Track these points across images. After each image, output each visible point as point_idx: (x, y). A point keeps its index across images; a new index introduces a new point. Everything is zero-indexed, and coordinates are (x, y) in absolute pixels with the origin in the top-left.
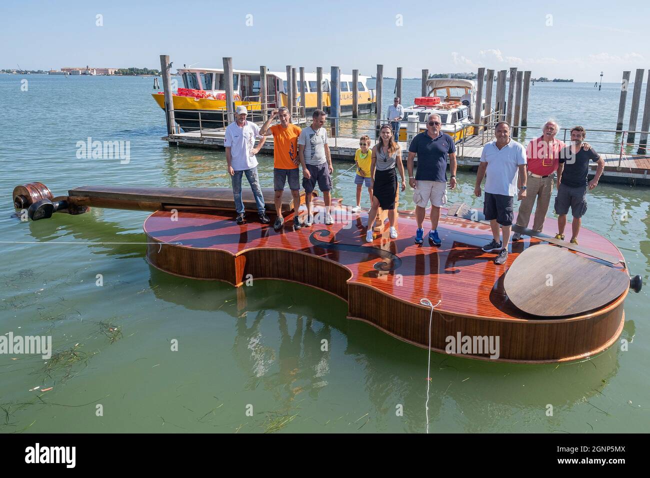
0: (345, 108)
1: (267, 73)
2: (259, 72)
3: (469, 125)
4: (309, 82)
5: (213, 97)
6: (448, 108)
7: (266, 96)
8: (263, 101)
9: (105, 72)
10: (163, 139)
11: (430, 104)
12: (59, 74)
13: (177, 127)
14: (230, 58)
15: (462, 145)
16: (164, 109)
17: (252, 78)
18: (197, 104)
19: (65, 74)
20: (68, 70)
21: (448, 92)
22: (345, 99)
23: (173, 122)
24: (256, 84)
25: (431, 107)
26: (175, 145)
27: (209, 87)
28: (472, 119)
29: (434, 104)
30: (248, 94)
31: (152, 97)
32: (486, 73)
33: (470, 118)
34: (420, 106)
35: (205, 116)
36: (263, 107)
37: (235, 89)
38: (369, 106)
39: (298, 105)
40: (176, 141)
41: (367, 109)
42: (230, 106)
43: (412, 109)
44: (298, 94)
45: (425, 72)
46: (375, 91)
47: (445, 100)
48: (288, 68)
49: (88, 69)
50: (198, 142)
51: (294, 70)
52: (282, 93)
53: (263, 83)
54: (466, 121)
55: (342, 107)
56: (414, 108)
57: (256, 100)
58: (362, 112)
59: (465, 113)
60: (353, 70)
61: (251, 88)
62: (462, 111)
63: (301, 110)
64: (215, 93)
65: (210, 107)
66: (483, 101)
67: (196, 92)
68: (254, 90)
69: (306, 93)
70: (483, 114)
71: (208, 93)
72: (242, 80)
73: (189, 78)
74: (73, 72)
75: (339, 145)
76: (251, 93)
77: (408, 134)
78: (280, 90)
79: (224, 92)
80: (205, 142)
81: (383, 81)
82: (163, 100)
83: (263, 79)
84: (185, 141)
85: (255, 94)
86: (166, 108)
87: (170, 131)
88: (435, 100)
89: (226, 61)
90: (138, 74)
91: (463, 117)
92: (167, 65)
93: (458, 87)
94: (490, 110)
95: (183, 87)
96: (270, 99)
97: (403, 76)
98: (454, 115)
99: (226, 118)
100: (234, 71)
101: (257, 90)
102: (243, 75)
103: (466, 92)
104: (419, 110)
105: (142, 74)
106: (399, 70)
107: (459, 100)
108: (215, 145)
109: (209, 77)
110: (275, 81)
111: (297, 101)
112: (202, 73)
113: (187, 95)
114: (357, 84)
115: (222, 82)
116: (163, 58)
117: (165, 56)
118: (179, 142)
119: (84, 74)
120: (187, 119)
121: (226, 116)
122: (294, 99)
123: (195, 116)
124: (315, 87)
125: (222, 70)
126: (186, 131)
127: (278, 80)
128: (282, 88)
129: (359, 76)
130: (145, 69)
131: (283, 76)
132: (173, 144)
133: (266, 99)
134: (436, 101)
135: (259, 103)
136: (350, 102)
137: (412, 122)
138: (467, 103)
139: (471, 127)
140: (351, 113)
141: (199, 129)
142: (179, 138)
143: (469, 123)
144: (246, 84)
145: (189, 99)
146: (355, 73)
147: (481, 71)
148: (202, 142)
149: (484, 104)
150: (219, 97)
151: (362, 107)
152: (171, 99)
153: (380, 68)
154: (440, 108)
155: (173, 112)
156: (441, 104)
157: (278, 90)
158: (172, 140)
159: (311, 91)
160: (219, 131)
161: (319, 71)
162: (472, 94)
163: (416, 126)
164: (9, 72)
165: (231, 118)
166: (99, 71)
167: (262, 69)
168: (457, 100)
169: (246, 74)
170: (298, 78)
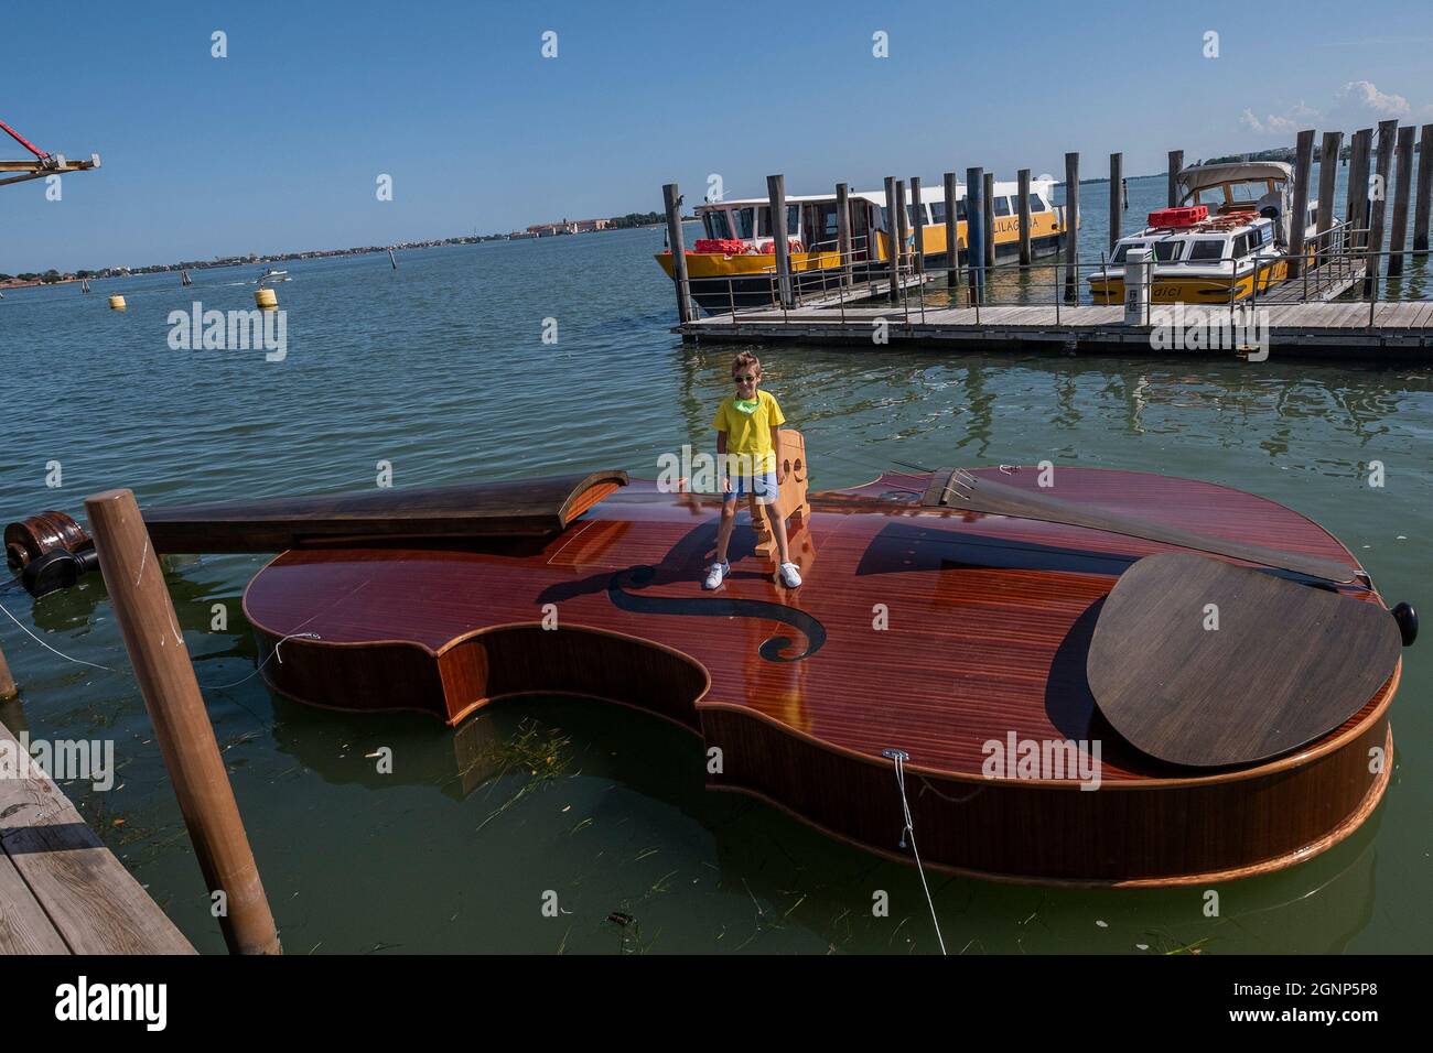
0: (1005, 249)
1: (850, 196)
2: (835, 197)
3: (1277, 260)
4: (931, 204)
5: (756, 250)
6: (1224, 228)
7: (849, 238)
8: (844, 249)
9: (591, 226)
10: (674, 330)
11: (1185, 222)
12: (524, 237)
13: (695, 310)
14: (778, 176)
15: (1250, 303)
16: (673, 279)
17: (824, 208)
18: (728, 265)
19: (532, 236)
20: (538, 229)
21: (1228, 194)
22: (1005, 229)
23: (689, 301)
24: (831, 219)
25: (1186, 228)
26: (695, 341)
27: (748, 235)
28: (1286, 245)
29: (1194, 220)
30: (818, 239)
31: (656, 262)
32: (1318, 142)
33: (1279, 244)
34: (1161, 230)
35: (738, 285)
36: (843, 260)
37: (793, 231)
38: (1054, 241)
39: (910, 252)
40: (693, 333)
41: (1052, 246)
42: (782, 263)
43: (1144, 238)
44: (910, 229)
45: (1175, 157)
46: (1064, 209)
47: (1220, 212)
48: (888, 181)
49: (565, 224)
50: (728, 333)
51: (899, 184)
52: (880, 230)
53: (843, 215)
54: (1269, 250)
55: (997, 246)
56: (1146, 234)
57: (831, 248)
58: (1039, 254)
59: (1267, 234)
60: (1019, 172)
61: (822, 227)
62: (1260, 232)
63: (916, 259)
64: (759, 243)
65: (750, 269)
66: (1312, 205)
67: (726, 245)
68: (829, 231)
69: (924, 226)
70: (1311, 232)
71: (746, 244)
72: (805, 215)
73: (714, 219)
74: (543, 232)
75: (984, 321)
76: (824, 237)
77: (1127, 289)
78: (876, 226)
79: (771, 240)
80: (741, 332)
81: (1078, 189)
82: (670, 263)
83: (843, 207)
84: (708, 332)
85: (830, 237)
86: (676, 275)
87: (683, 317)
88: (1194, 213)
89: (774, 183)
90: (641, 223)
91: (1261, 243)
92: (675, 201)
93: (1250, 180)
94: (1330, 221)
95: (704, 237)
96: (857, 244)
97: (1125, 174)
98: (1239, 240)
99: (776, 287)
100: (788, 198)
101: (835, 230)
102: (806, 205)
103: (1271, 188)
104: (1158, 238)
105: (647, 222)
106: (1115, 160)
107: (1253, 209)
108: (757, 335)
109: (747, 213)
110: (864, 208)
111: (907, 244)
112: (735, 207)
113: (710, 251)
114: (1028, 199)
115: (769, 220)
116: (668, 191)
117: (670, 186)
118: (698, 335)
119: (559, 233)
120: (712, 293)
121: (776, 282)
122: (902, 240)
123: (723, 286)
124: (943, 213)
125: (767, 200)
126: (711, 314)
127: (871, 208)
128: (879, 221)
129: (1031, 183)
130: (653, 214)
131: (878, 198)
132: (688, 339)
133: (849, 246)
134: (1198, 214)
135: (837, 254)
136: (1014, 236)
137: (1135, 264)
138: (1272, 213)
139: (1282, 263)
140: (1017, 258)
141: (730, 310)
142: (698, 327)
143: (1278, 254)
144: (814, 222)
145: (715, 258)
146: (1023, 178)
147: (1305, 138)
148: (735, 333)
149: (1314, 211)
150: (765, 249)
151: (1040, 243)
152: (684, 260)
153: (1072, 160)
154: (1207, 228)
155: (687, 283)
156: (1210, 219)
157: (872, 226)
158: (687, 333)
159: (935, 221)
160: (765, 310)
161: (949, 182)
162: (1284, 191)
163: (1145, 271)
164: (455, 241)
165: (786, 285)
166: (582, 225)
167: (841, 189)
168: (1248, 208)
169: (813, 202)
170: (909, 200)
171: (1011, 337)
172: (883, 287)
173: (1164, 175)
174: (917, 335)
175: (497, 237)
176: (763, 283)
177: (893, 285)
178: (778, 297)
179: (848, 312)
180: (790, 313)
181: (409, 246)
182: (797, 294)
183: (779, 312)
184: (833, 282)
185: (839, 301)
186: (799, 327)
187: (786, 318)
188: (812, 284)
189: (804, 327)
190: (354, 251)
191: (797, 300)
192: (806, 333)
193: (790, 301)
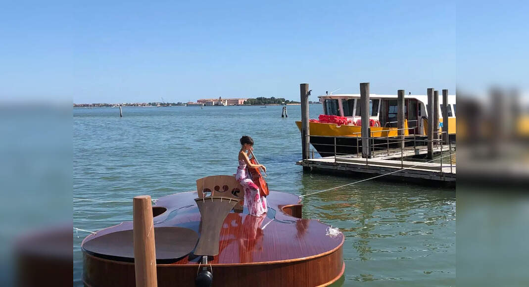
1: (406, 96)
2: (396, 96)
4: (454, 105)
5: (353, 123)
8: (401, 127)
9: (235, 102)
12: (196, 105)
13: (313, 152)
14: (368, 83)
17: (388, 102)
19: (200, 105)
20: (204, 101)
24: (393, 109)
26: (309, 170)
27: (350, 114)
37: (374, 114)
39: (440, 131)
40: (310, 166)
42: (365, 132)
44: (441, 118)
48: (430, 91)
49: (220, 99)
50: (331, 167)
51: (436, 92)
52: (424, 118)
53: (401, 108)
57: (393, 126)
61: (388, 114)
63: (444, 136)
64: (355, 119)
67: (337, 119)
68: (390, 116)
69: (449, 117)
71: (348, 119)
74: (207, 103)
76: (388, 119)
78: (422, 115)
80: (339, 168)
83: (401, 103)
84: (319, 166)
85: (392, 119)
86: (303, 134)
87: (305, 156)
89: (364, 87)
90: (265, 103)
92: (307, 93)
95: (324, 114)
99: (360, 145)
100: (371, 96)
101: (394, 115)
105: (270, 103)
108: (349, 171)
109: (350, 102)
110: (416, 105)
111: (439, 127)
112: (343, 98)
113: (329, 121)
117: (305, 84)
118: (313, 167)
120: (325, 144)
121: (360, 143)
122: (436, 124)
126: (323, 156)
127: (420, 104)
128: (424, 112)
131: (424, 99)
132: (306, 169)
141: (333, 155)
142: (313, 162)
145: (330, 126)
148: (335, 168)
150: (358, 123)
152: (308, 126)
155: (309, 137)
157: (420, 115)
158: (306, 165)
164: (154, 104)
165: (366, 144)
166: (229, 101)
167: (400, 93)
170: (440, 101)
172: (424, 151)
174: (447, 179)
175: (179, 104)
176: (353, 142)
177: (430, 149)
178: (361, 150)
179: (405, 163)
180: (369, 160)
181: (127, 105)
182: (372, 150)
183: (361, 159)
184: (394, 145)
185: (400, 156)
186: (375, 169)
187: (367, 162)
188: (381, 145)
189: (378, 168)
190: (94, 105)
191: (372, 153)
193: (368, 153)
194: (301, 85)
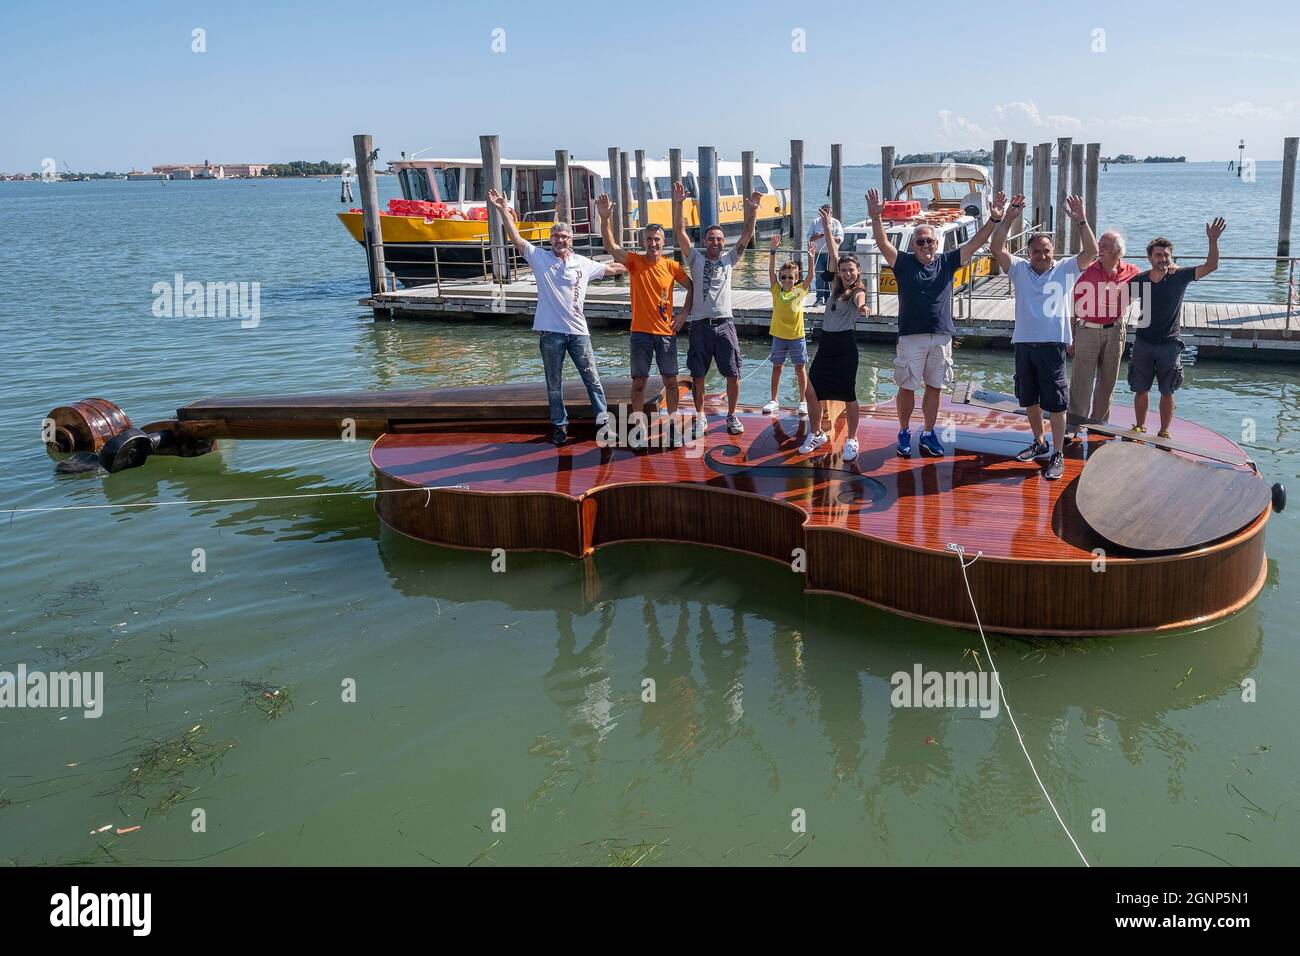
0: (730, 229)
1: (571, 163)
2: (553, 163)
4: (655, 179)
5: (462, 215)
7: (569, 209)
9: (243, 172)
10: (363, 302)
11: (901, 215)
12: (149, 178)
13: (390, 279)
14: (494, 136)
15: (967, 296)
16: (363, 243)
17: (540, 175)
18: (429, 230)
19: (160, 178)
20: (168, 170)
21: (936, 191)
22: (729, 209)
23: (383, 269)
24: (548, 186)
25: (902, 221)
26: (386, 315)
27: (452, 196)
29: (909, 214)
30: (533, 206)
31: (340, 222)
32: (1009, 149)
35: (448, 254)
38: (777, 224)
39: (634, 226)
40: (388, 306)
41: (774, 229)
42: (496, 231)
43: (865, 227)
44: (634, 204)
45: (887, 152)
46: (788, 193)
47: (930, 207)
48: (612, 152)
49: (207, 166)
50: (432, 307)
51: (623, 156)
53: (563, 184)
57: (548, 218)
58: (764, 236)
60: (743, 153)
61: (537, 193)
62: (965, 228)
64: (466, 207)
65: (456, 236)
68: (545, 199)
69: (649, 201)
71: (450, 207)
72: (520, 180)
73: (414, 178)
74: (177, 174)
76: (539, 205)
79: (483, 205)
80: (448, 307)
81: (804, 172)
82: (359, 226)
83: (562, 176)
84: (406, 306)
85: (546, 206)
86: (367, 241)
87: (375, 287)
88: (909, 207)
89: (487, 144)
90: (309, 173)
92: (368, 155)
93: (955, 180)
95: (400, 197)
96: (577, 216)
97: (845, 161)
99: (489, 257)
100: (503, 161)
101: (551, 199)
102: (521, 170)
103: (972, 189)
105: (317, 172)
106: (836, 150)
107: (958, 206)
108: (467, 312)
109: (451, 175)
110: (585, 179)
111: (631, 218)
112: (438, 168)
113: (408, 212)
114: (752, 181)
115: (479, 182)
116: (360, 142)
117: (362, 136)
118: (395, 309)
119: (199, 177)
120: (411, 261)
121: (488, 254)
122: (626, 214)
123: (428, 254)
124: (667, 188)
125: (479, 161)
126: (407, 285)
127: (592, 178)
129: (755, 164)
130: (324, 164)
131: (601, 169)
132: (381, 315)
133: (569, 217)
134: (912, 209)
136: (738, 216)
137: (865, 254)
138: (973, 211)
139: (984, 259)
141: (435, 281)
142: (394, 299)
144: (529, 187)
145: (413, 221)
146: (747, 158)
147: (1000, 145)
148: (441, 308)
150: (473, 215)
151: (764, 225)
152: (378, 222)
153: (797, 147)
155: (381, 248)
156: (923, 214)
157: (593, 197)
158: (380, 306)
159: (660, 196)
160: (475, 283)
161: (675, 156)
162: (983, 192)
163: (873, 262)
165: (500, 257)
166: (229, 169)
167: (560, 156)
168: (954, 205)
169: (528, 167)
170: (633, 173)
171: (747, 322)
173: (878, 166)
176: (474, 253)
178: (490, 269)
180: (506, 288)
182: (512, 267)
183: (492, 286)
186: (517, 304)
187: (501, 293)
189: (524, 304)
191: (512, 273)
192: (524, 311)
193: (504, 274)
194: (355, 137)
